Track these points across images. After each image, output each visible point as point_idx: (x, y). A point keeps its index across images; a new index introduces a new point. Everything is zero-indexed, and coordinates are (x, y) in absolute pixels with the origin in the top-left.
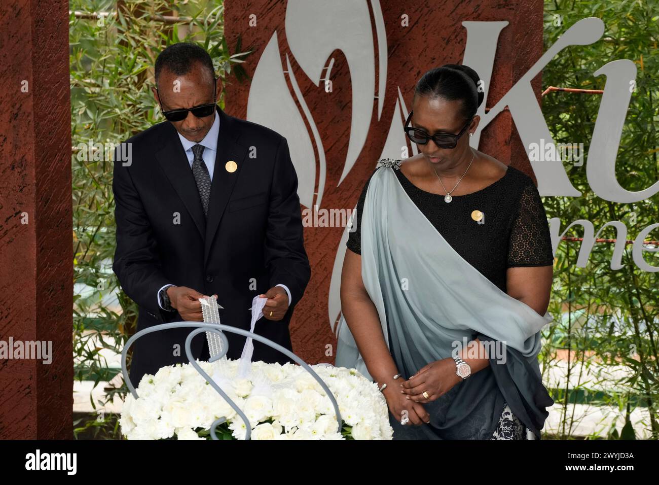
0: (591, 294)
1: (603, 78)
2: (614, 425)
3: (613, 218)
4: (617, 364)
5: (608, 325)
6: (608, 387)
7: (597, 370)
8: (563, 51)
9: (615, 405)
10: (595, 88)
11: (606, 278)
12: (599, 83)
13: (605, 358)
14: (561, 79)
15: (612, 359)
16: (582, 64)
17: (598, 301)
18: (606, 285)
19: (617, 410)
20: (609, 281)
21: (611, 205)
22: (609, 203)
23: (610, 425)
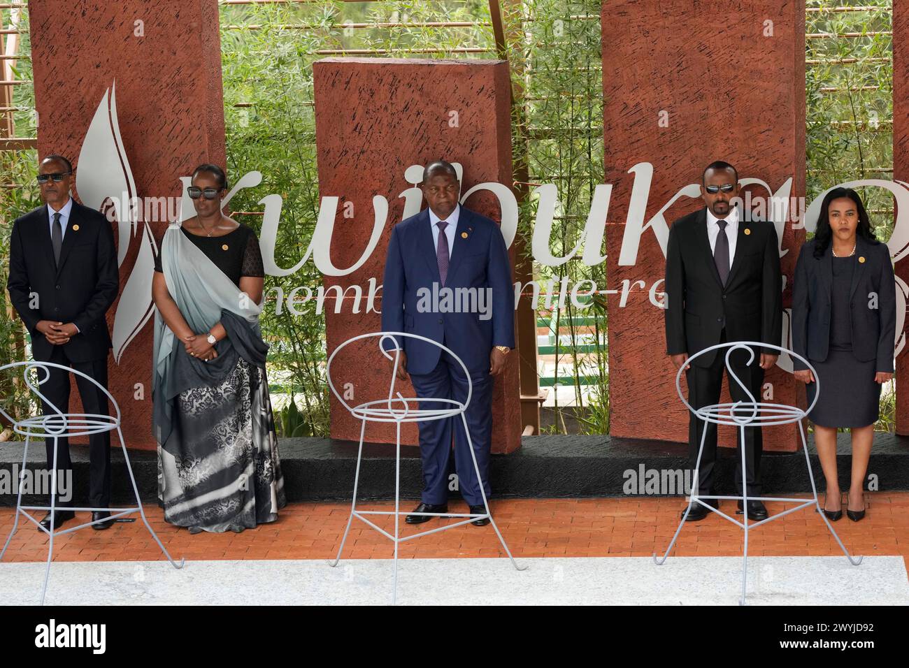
0: (267, 330)
1: (264, 205)
2: (285, 404)
3: (277, 285)
4: (285, 369)
5: (278, 347)
6: (280, 382)
7: (273, 373)
8: (241, 190)
9: (285, 392)
10: (260, 211)
11: (275, 320)
12: (262, 208)
13: (277, 366)
14: (241, 207)
15: (282, 367)
16: (253, 199)
17: (272, 334)
18: (275, 324)
19: (286, 395)
20: (277, 322)
21: (275, 278)
22: (274, 277)
23: (283, 404)
